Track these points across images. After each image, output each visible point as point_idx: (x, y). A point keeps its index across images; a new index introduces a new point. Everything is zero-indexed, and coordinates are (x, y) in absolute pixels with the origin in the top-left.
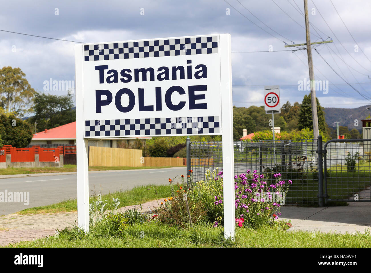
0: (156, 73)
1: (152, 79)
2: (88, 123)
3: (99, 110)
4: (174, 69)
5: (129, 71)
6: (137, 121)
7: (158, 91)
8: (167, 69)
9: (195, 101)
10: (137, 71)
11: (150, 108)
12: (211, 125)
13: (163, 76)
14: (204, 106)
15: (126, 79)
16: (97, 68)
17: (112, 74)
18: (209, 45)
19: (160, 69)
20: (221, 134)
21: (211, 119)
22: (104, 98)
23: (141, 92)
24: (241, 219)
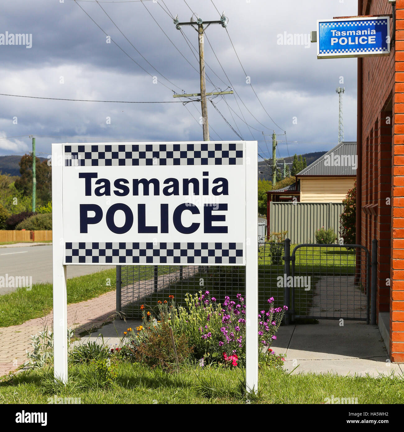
0: (162, 186)
1: (157, 193)
2: (69, 246)
3: (84, 230)
4: (186, 182)
5: (126, 181)
6: (136, 245)
7: (164, 208)
8: (176, 182)
9: (212, 222)
10: (136, 183)
11: (153, 230)
12: (232, 253)
13: (171, 190)
14: (224, 230)
15: (121, 191)
16: (81, 175)
17: (103, 184)
18: (232, 154)
19: (167, 181)
20: (245, 265)
21: (232, 246)
22: (91, 214)
23: (142, 208)
24: (234, 356)
